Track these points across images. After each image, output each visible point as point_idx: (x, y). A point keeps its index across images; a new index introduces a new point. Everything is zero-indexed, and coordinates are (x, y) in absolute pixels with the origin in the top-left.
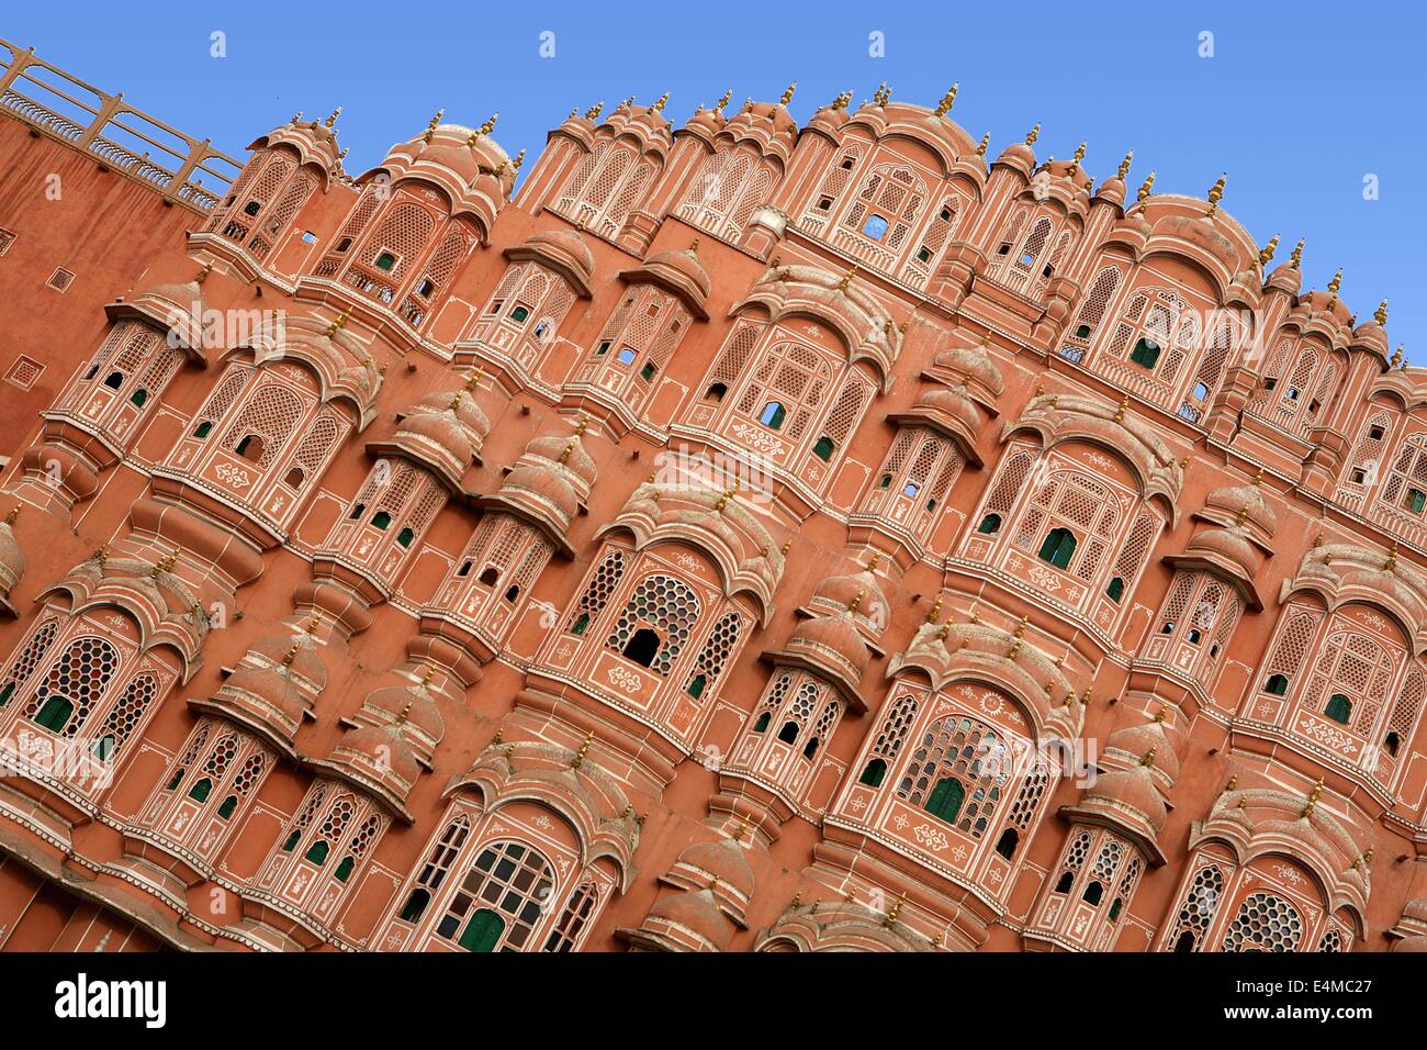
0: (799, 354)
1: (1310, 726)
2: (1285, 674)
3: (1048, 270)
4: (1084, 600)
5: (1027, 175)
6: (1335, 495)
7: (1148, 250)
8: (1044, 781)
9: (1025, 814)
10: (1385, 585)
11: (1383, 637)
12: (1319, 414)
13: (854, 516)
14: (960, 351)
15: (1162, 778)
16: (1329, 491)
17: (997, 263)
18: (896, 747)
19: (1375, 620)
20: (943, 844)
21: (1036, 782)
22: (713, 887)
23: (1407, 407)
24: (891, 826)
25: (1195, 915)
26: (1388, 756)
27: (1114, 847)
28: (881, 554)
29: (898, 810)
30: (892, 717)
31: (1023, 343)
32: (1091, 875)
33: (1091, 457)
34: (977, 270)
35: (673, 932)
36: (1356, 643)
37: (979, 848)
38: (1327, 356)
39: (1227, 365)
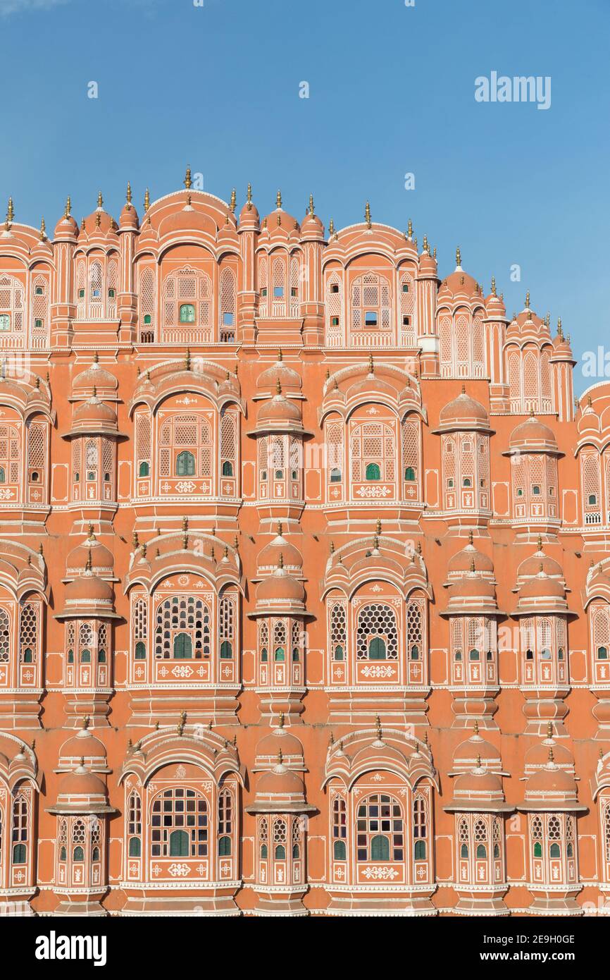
1: (362, 492)
3: (111, 293)
4: (212, 487)
5: (73, 240)
6: (327, 340)
7: (160, 250)
8: (230, 605)
9: (228, 629)
10: (370, 386)
11: (381, 418)
12: (299, 294)
13: (69, 504)
14: (84, 373)
15: (293, 568)
16: (322, 340)
17: (81, 305)
18: (145, 632)
19: (373, 410)
20: (191, 672)
21: (226, 609)
22: (83, 763)
23: (344, 266)
24: (160, 677)
25: (339, 635)
26: (411, 483)
27: (280, 624)
28: (93, 522)
29: (160, 668)
30: (137, 615)
31: (116, 348)
32: (274, 646)
33: (180, 402)
34: (72, 316)
35: (72, 800)
36: (367, 430)
37: (210, 663)
38: (288, 257)
39: (236, 293)
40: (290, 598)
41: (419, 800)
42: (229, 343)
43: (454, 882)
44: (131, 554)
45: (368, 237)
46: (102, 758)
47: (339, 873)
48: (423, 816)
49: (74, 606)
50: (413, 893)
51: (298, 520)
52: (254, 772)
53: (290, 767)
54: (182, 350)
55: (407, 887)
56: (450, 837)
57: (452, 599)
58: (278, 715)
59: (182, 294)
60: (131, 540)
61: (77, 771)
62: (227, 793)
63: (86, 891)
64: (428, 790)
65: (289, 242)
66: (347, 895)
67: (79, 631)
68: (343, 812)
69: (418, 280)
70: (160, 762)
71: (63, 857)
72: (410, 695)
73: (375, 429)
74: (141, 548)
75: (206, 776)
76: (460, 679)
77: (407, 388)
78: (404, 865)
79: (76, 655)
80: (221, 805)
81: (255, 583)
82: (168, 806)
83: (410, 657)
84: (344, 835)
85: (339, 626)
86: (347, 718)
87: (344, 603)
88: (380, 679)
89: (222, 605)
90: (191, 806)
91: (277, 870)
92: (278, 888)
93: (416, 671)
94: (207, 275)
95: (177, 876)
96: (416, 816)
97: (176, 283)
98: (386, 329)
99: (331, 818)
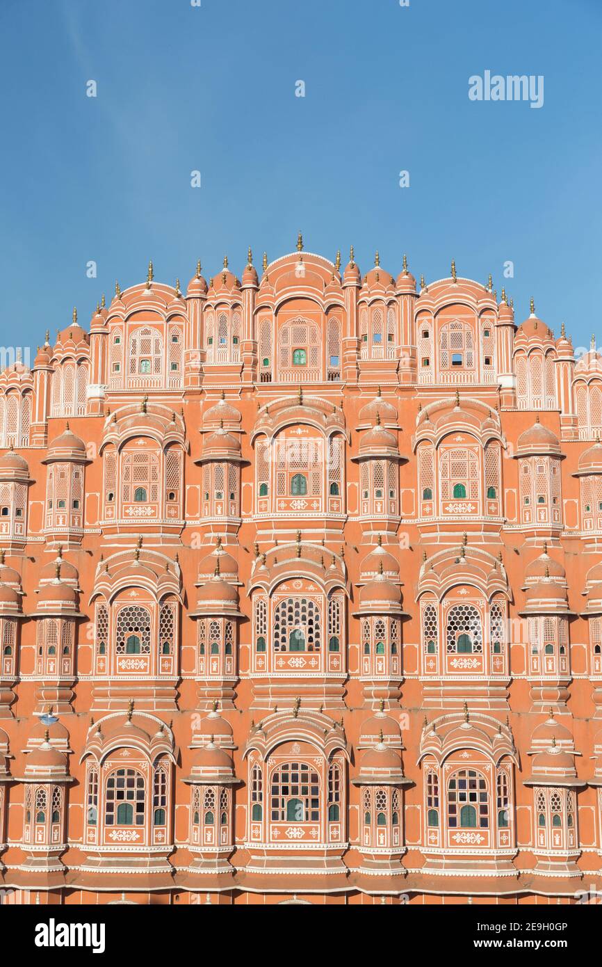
0: (138, 458)
1: (450, 508)
2: (428, 487)
3: (235, 340)
4: (322, 505)
5: (203, 296)
6: (419, 378)
7: (276, 304)
8: (338, 606)
9: (336, 626)
10: (457, 417)
11: (466, 445)
12: (395, 339)
13: (201, 519)
14: (213, 408)
15: (391, 574)
16: (414, 378)
17: (210, 350)
18: (265, 628)
19: (459, 438)
20: (304, 662)
21: (334, 609)
22: (213, 740)
23: (433, 315)
24: (278, 667)
25: (431, 632)
26: (492, 500)
27: (380, 622)
28: (221, 535)
29: (278, 658)
30: (258, 614)
31: (240, 387)
32: (375, 641)
33: (294, 432)
34: (203, 360)
35: (204, 772)
36: (454, 455)
37: (321, 655)
38: (386, 308)
39: (341, 339)
40: (389, 600)
41: (502, 776)
42: (335, 382)
43: (533, 847)
44: (253, 562)
45: (454, 290)
46: (229, 736)
47: (433, 837)
48: (505, 788)
49: (204, 606)
50: (497, 856)
51: (395, 533)
52: (359, 750)
53: (390, 745)
54: (296, 388)
55: (492, 851)
56: (529, 808)
57: (529, 601)
58: (379, 700)
59: (295, 341)
60: (253, 550)
61: (208, 747)
62: (336, 767)
63: (216, 850)
64: (510, 766)
65: (386, 295)
66: (440, 857)
67: (209, 628)
68: (436, 785)
69: (497, 326)
70: (278, 740)
71: (196, 820)
72: (493, 684)
73: (461, 454)
74: (261, 557)
75: (318, 752)
76: (537, 670)
77: (489, 419)
78: (490, 831)
79: (206, 648)
80: (330, 777)
81: (358, 586)
82: (285, 778)
83: (493, 651)
84: (437, 805)
85: (431, 623)
86: (438, 704)
87: (436, 604)
88: (467, 670)
89: (330, 605)
90: (305, 778)
91: (379, 834)
92: (380, 850)
93: (498, 663)
94: (316, 325)
95: (293, 838)
96: (499, 788)
97: (290, 331)
98: (469, 368)
99: (425, 790)
